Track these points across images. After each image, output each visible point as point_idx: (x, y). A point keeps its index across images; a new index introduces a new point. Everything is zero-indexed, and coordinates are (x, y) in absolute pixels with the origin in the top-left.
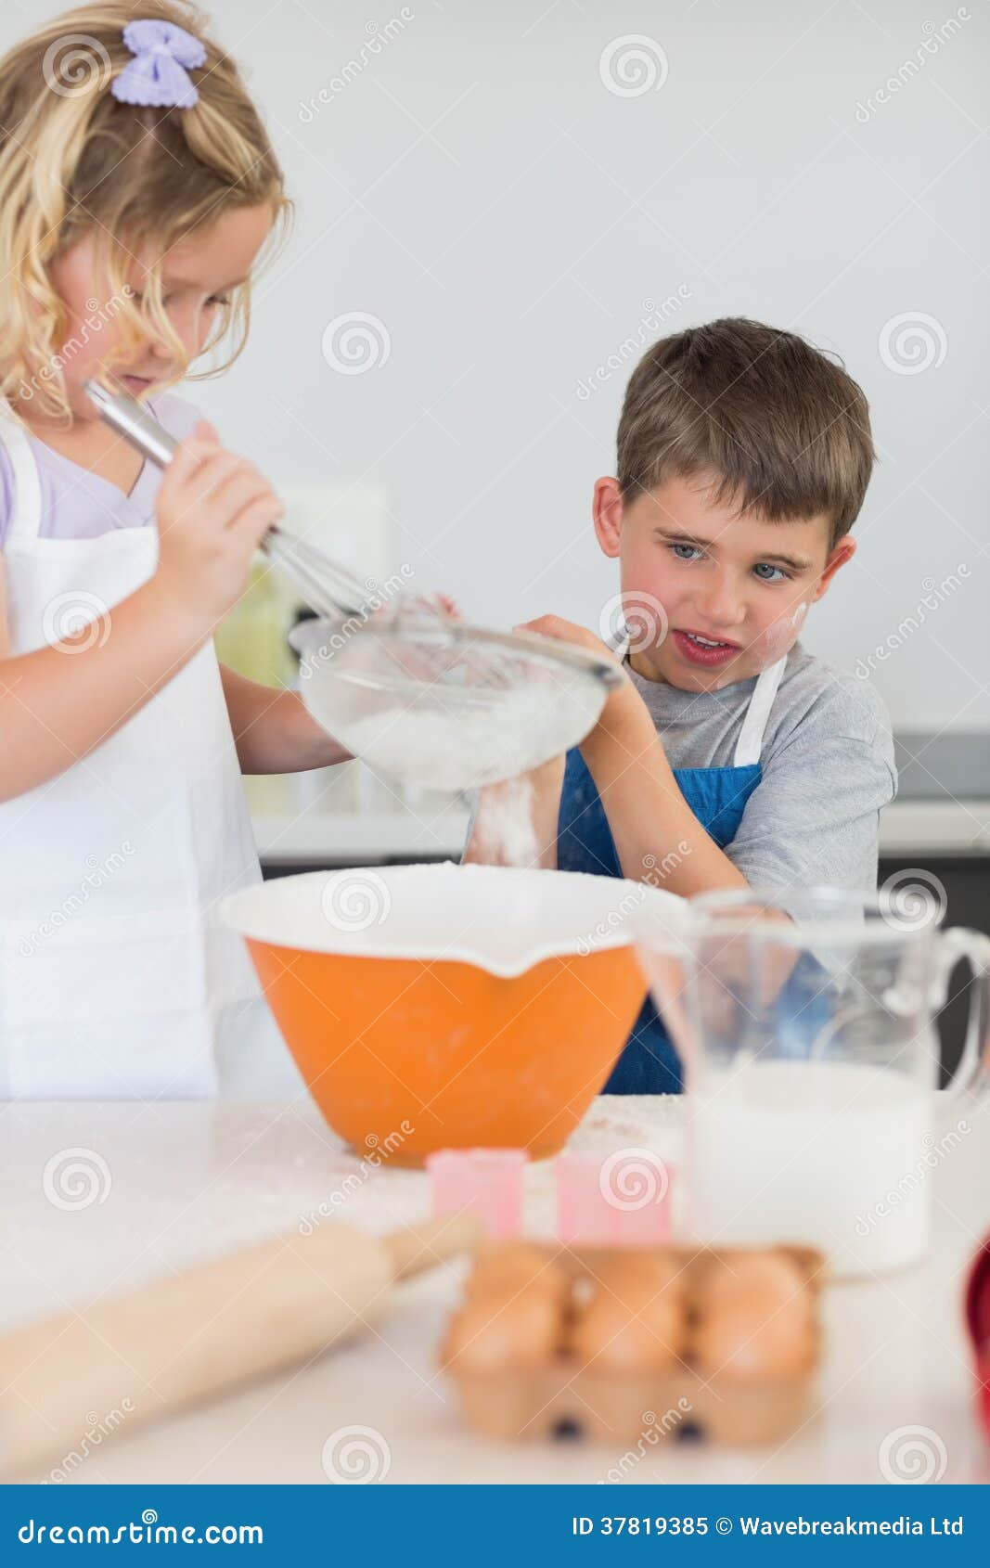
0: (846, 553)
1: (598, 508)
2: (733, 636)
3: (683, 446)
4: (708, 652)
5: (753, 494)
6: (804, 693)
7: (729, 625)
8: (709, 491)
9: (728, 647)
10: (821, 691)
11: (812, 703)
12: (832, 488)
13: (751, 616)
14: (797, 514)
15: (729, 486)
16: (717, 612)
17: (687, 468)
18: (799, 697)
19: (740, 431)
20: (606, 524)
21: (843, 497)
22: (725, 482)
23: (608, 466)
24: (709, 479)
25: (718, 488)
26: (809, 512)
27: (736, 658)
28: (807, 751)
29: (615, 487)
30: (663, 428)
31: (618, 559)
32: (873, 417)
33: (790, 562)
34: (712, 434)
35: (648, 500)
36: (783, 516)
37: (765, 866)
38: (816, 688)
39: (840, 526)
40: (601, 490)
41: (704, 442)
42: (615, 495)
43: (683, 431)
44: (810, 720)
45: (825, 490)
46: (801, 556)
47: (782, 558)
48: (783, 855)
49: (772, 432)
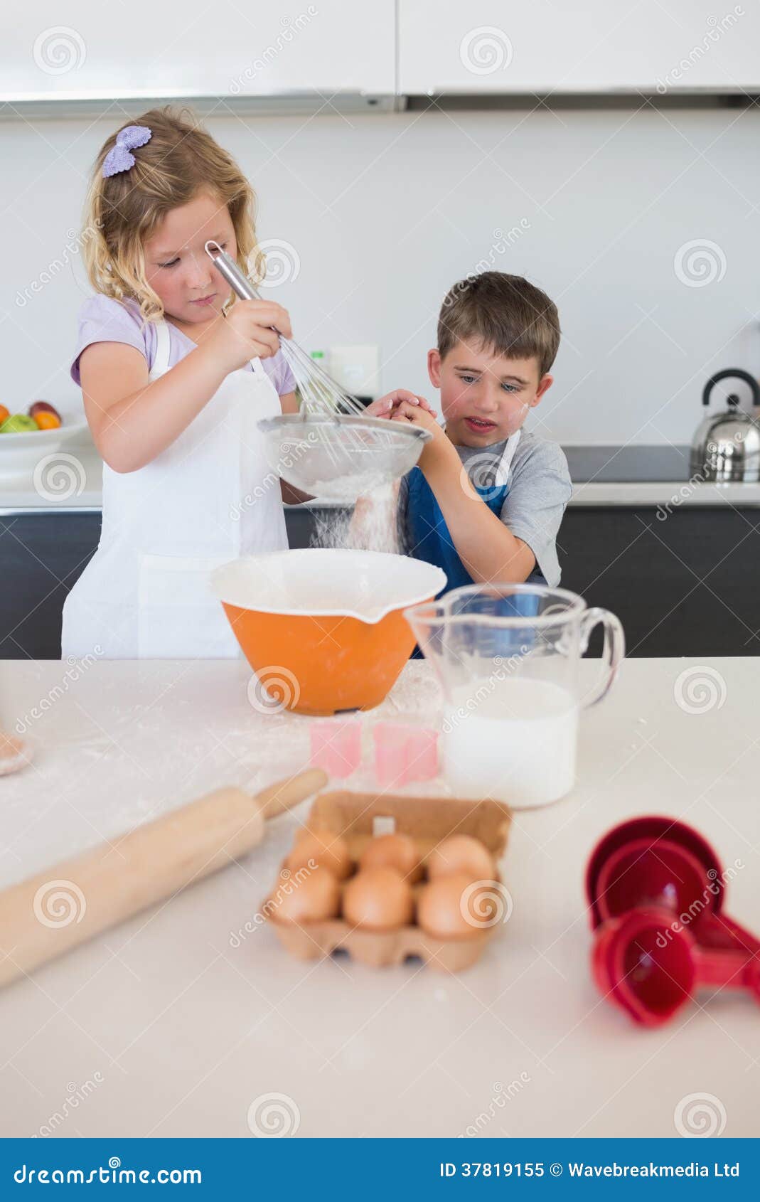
0: (549, 382)
1: (430, 365)
2: (491, 418)
3: (464, 324)
4: (481, 427)
5: (499, 348)
6: (526, 450)
7: (490, 412)
8: (477, 346)
9: (491, 424)
10: (534, 449)
11: (530, 454)
12: (538, 343)
13: (500, 407)
14: (521, 356)
15: (487, 342)
16: (484, 406)
17: (467, 335)
18: (524, 452)
19: (492, 315)
20: (434, 372)
21: (544, 349)
22: (485, 341)
23: (434, 344)
24: (478, 339)
25: (481, 344)
26: (527, 356)
27: (495, 430)
28: (530, 476)
29: (437, 353)
30: (456, 319)
31: (439, 389)
32: (560, 315)
33: (519, 380)
34: (478, 317)
35: (451, 355)
36: (514, 356)
37: (517, 525)
38: (533, 447)
39: (545, 367)
40: (431, 355)
41: (474, 322)
42: (437, 357)
43: (464, 318)
44: (530, 462)
45: (535, 344)
46: (525, 377)
47: (515, 378)
48: (524, 520)
49: (508, 315)
